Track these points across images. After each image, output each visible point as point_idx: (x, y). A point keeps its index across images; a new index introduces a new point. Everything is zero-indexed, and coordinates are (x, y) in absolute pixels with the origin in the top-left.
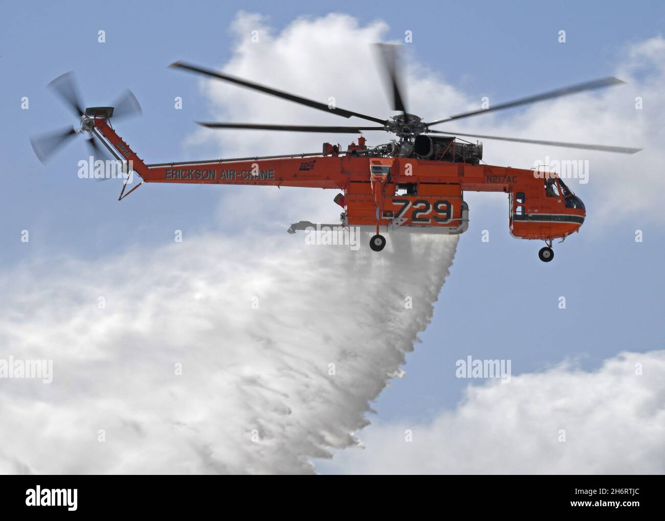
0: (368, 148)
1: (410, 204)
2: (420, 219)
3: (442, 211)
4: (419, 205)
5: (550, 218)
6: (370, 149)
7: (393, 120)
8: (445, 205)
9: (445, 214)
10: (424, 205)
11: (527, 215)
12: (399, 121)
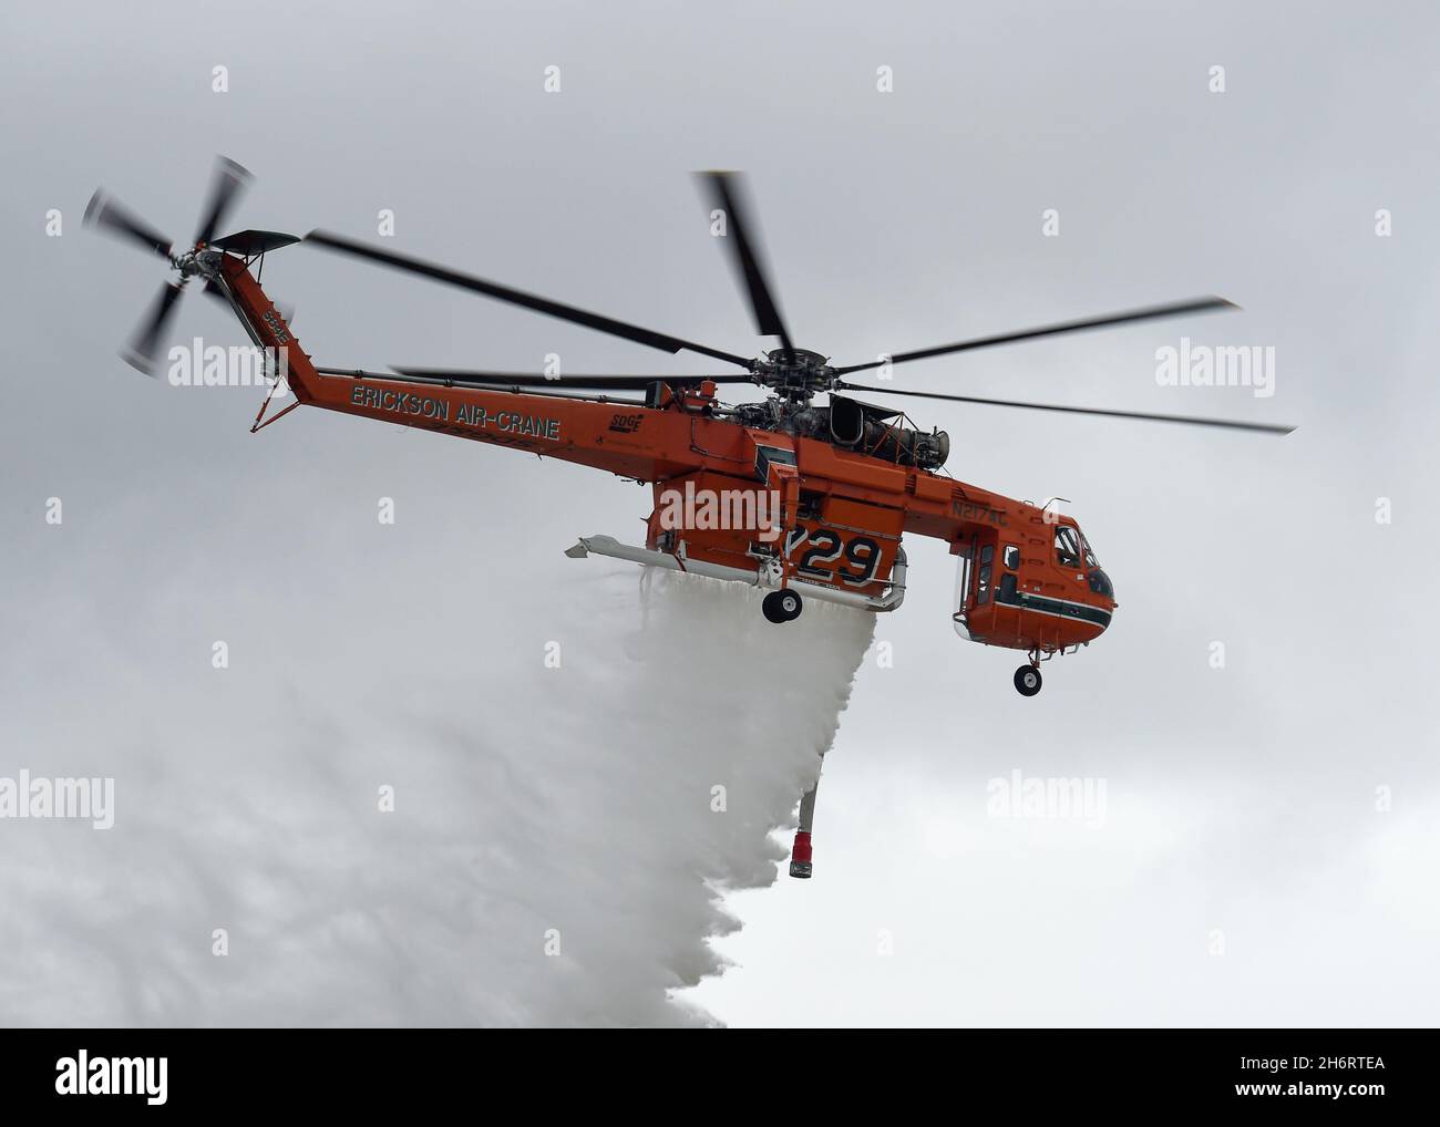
0: (720, 405)
1: (805, 536)
2: (816, 569)
3: (859, 559)
4: (821, 540)
5: (1059, 608)
6: (724, 407)
7: (767, 359)
8: (867, 548)
9: (864, 567)
10: (829, 541)
11: (1020, 596)
12: (778, 361)
